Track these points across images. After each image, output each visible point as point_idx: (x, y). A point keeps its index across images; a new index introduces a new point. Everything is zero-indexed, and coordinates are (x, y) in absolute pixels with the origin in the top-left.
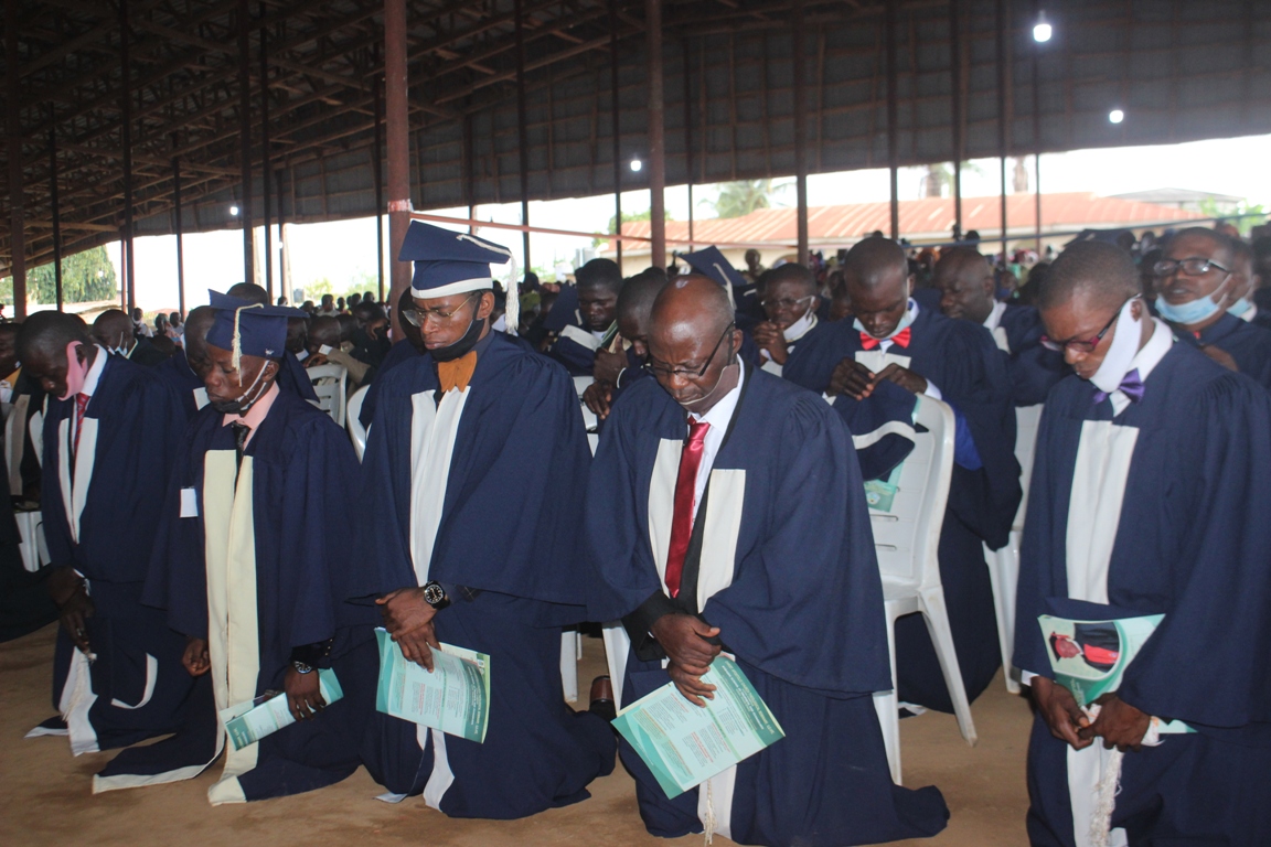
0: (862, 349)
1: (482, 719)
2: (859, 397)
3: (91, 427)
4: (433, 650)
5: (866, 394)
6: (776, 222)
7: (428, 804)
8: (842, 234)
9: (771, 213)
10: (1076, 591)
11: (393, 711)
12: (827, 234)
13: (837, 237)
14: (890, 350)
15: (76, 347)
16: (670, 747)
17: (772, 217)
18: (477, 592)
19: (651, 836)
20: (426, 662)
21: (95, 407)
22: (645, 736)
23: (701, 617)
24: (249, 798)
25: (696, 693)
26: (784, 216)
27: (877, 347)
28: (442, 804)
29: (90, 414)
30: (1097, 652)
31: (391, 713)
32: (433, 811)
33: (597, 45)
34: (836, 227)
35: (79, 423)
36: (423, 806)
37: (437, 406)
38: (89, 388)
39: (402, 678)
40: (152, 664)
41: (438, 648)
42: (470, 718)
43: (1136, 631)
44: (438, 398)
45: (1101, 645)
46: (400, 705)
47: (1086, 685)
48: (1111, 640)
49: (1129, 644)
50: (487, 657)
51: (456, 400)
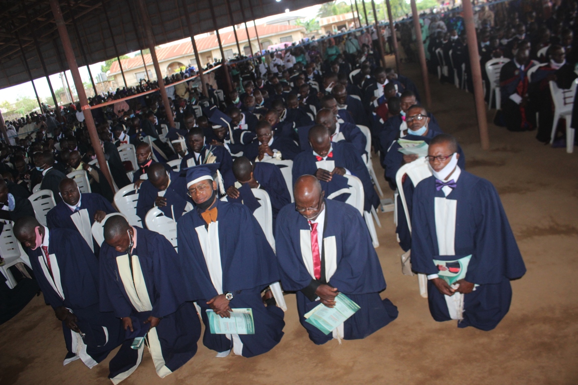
0: (318, 161)
1: (252, 327)
2: (328, 181)
3: (53, 258)
4: (230, 312)
5: (330, 180)
6: (165, 52)
7: (236, 354)
8: (188, 52)
9: (162, 49)
10: (442, 253)
11: (217, 332)
12: (183, 53)
13: (187, 54)
14: (327, 159)
15: (38, 229)
16: (325, 322)
17: (163, 51)
18: (241, 291)
19: (317, 345)
20: (228, 316)
21: (52, 249)
22: (316, 321)
23: (329, 284)
24: (172, 371)
25: (330, 305)
26: (167, 50)
27: (322, 159)
28: (243, 354)
29: (51, 253)
30: (454, 269)
31: (217, 333)
32: (239, 356)
33: (97, 6)
34: (186, 50)
35: (47, 257)
36: (234, 355)
37: (207, 230)
38: (46, 243)
39: (218, 323)
40: (105, 329)
41: (232, 311)
42: (248, 328)
43: (465, 261)
44: (207, 227)
45: (455, 267)
46: (220, 330)
47: (450, 278)
48: (457, 265)
49: (463, 266)
50: (251, 309)
51: (214, 226)
